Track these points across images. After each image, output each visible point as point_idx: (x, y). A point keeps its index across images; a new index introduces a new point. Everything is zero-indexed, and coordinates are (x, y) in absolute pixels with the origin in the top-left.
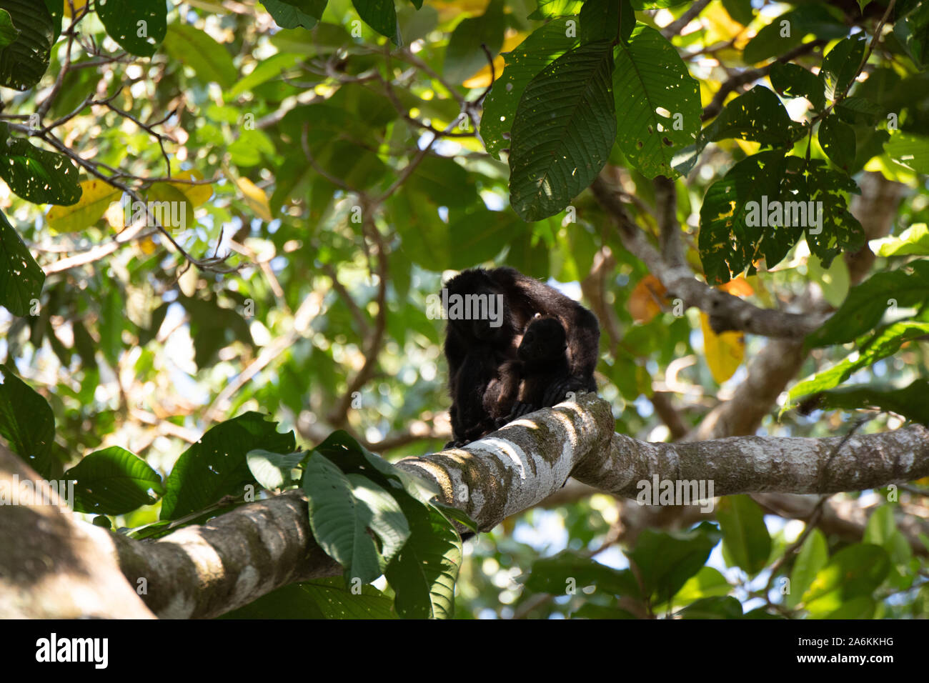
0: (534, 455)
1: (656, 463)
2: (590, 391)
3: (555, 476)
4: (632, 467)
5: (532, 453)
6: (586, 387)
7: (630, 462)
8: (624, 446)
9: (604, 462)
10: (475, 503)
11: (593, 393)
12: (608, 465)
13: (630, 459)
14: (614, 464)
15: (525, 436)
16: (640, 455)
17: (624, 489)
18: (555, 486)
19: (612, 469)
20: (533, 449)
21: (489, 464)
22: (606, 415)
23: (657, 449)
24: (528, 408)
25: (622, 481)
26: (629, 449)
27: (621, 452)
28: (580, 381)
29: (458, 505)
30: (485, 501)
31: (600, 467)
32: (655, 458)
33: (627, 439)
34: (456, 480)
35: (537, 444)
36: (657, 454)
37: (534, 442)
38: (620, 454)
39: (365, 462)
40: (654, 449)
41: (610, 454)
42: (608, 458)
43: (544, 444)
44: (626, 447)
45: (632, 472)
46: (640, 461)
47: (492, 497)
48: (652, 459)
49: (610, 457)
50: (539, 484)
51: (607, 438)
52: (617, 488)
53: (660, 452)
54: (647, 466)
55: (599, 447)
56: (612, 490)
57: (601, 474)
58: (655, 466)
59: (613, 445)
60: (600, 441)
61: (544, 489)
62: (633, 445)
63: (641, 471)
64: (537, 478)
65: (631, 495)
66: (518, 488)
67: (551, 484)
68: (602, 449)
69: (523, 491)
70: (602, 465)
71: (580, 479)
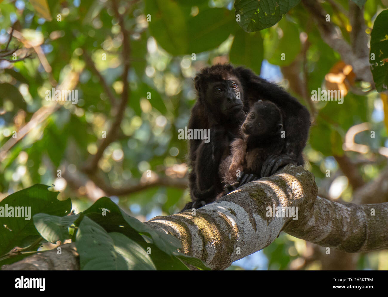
0: (254, 215)
1: (348, 220)
2: (298, 165)
3: (271, 231)
4: (330, 224)
5: (253, 213)
6: (295, 161)
7: (329, 219)
8: (324, 207)
9: (309, 220)
10: (208, 252)
11: (301, 166)
12: (312, 222)
13: (329, 217)
14: (316, 221)
15: (248, 200)
16: (336, 214)
17: (323, 240)
18: (270, 239)
19: (314, 225)
20: (254, 210)
21: (220, 222)
22: (311, 183)
23: (349, 209)
24: (250, 178)
25: (322, 234)
26: (328, 210)
27: (322, 212)
28: (290, 157)
29: (195, 254)
30: (216, 251)
31: (305, 224)
32: (347, 216)
33: (326, 202)
34: (194, 234)
35: (257, 207)
36: (349, 213)
37: (255, 204)
38: (321, 214)
39: (124, 222)
40: (347, 210)
41: (313, 214)
42: (311, 217)
43: (262, 207)
44: (325, 208)
45: (330, 227)
46: (336, 219)
47: (222, 248)
48: (346, 218)
49: (313, 216)
50: (258, 237)
51: (311, 202)
52: (319, 240)
53: (351, 211)
54: (341, 223)
55: (305, 209)
56: (314, 241)
57: (306, 229)
58: (348, 222)
59: (316, 207)
60: (306, 203)
61: (262, 241)
62: (331, 206)
63: (337, 227)
64: (257, 233)
65: (328, 245)
66: (242, 241)
67: (268, 237)
68: (307, 210)
69: (246, 243)
70: (307, 222)
71: (290, 232)
